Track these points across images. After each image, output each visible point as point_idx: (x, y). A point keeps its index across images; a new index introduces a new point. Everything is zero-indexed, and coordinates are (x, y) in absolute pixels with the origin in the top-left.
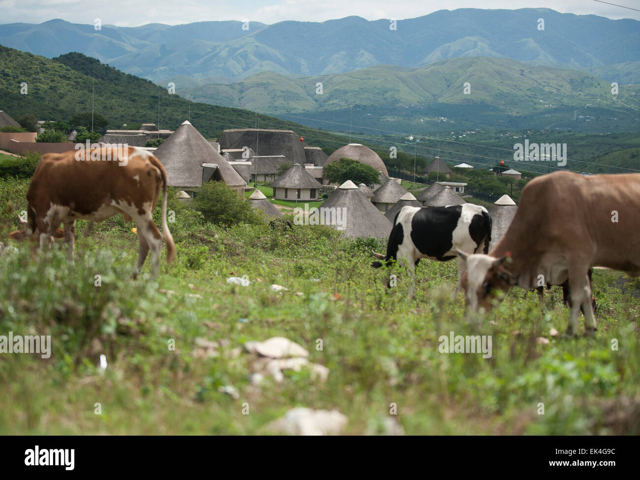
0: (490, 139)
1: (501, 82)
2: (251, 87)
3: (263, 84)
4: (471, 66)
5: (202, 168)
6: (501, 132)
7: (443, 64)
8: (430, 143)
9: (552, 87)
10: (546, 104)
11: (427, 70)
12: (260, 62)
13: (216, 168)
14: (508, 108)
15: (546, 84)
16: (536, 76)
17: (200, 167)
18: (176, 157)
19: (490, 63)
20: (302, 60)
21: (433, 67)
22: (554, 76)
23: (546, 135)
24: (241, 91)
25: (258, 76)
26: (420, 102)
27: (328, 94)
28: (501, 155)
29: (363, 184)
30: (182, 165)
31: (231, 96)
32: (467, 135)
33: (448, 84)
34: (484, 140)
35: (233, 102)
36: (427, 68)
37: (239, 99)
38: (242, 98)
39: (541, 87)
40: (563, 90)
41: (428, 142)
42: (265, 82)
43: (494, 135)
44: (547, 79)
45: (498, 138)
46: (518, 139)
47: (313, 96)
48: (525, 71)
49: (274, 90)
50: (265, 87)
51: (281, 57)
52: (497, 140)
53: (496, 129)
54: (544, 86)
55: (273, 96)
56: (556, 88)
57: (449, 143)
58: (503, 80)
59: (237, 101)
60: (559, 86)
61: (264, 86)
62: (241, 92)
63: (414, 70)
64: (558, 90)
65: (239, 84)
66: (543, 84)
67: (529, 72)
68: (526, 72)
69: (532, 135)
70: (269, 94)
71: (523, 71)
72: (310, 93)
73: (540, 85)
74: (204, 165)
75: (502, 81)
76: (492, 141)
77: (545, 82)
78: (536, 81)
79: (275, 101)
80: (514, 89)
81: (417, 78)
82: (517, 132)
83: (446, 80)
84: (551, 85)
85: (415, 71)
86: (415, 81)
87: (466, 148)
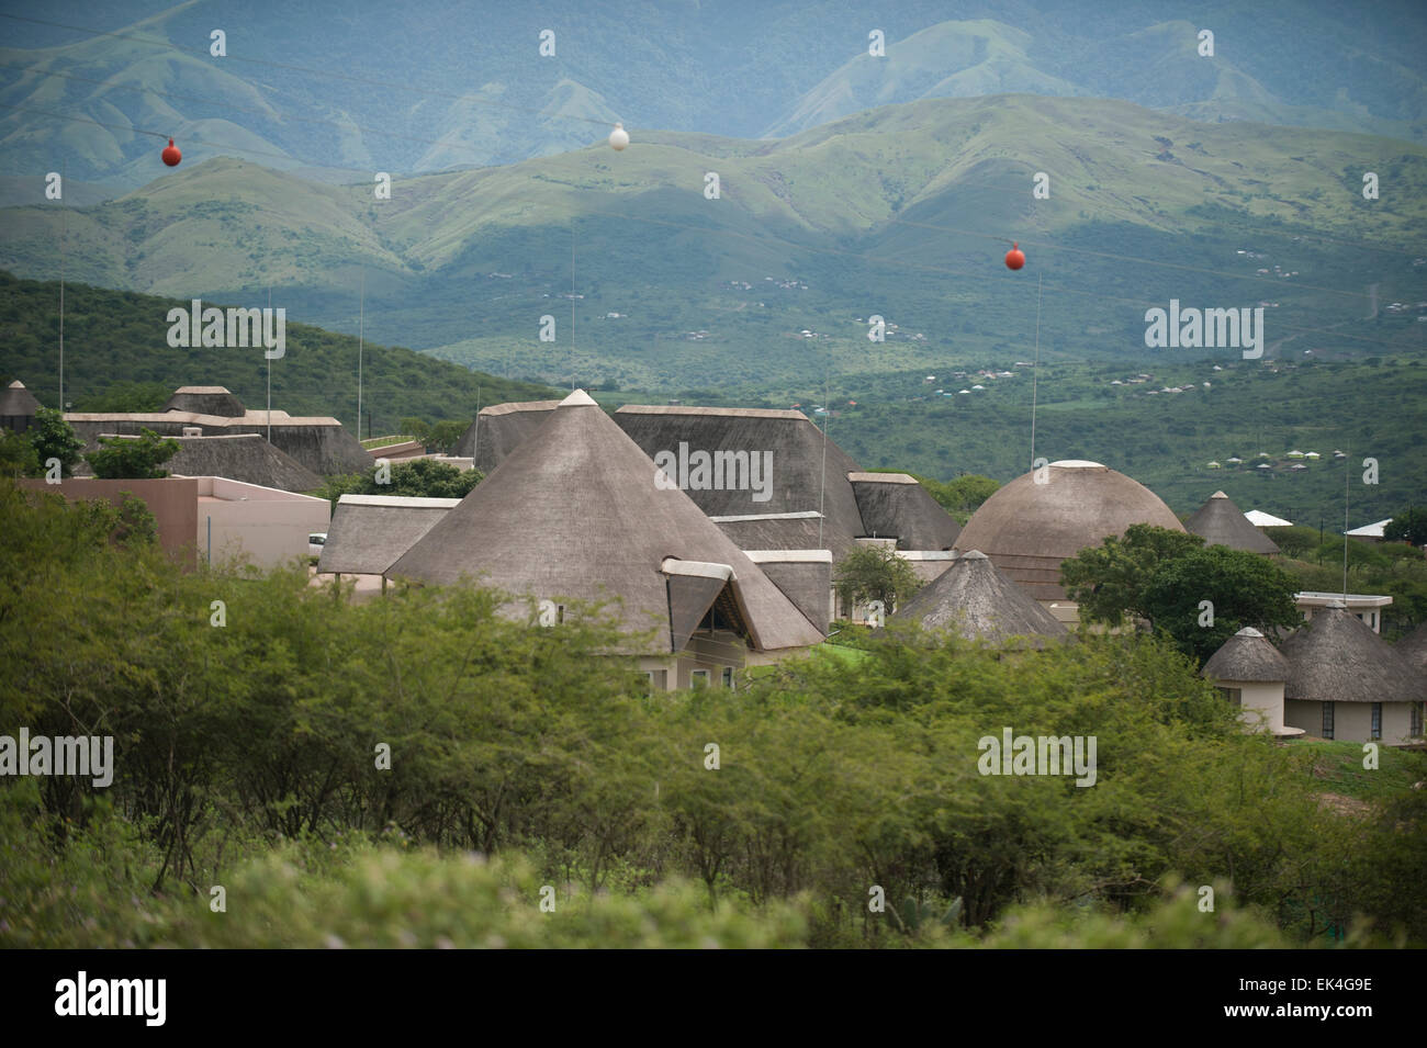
0: (1075, 398)
1: (1091, 188)
2: (172, 218)
3: (218, 207)
4: (976, 130)
5: (664, 580)
6: (1112, 370)
7: (871, 125)
8: (866, 416)
9: (1276, 198)
10: (1262, 264)
11: (814, 149)
12: (193, 123)
13: (725, 578)
14: (1119, 280)
15: (1253, 189)
16: (1218, 162)
17: (655, 576)
18: (557, 537)
19: (1046, 119)
20: (345, 115)
21: (836, 138)
22: (1284, 157)
23: (1286, 379)
24: (135, 232)
25: (197, 175)
26: (794, 264)
27: (457, 244)
28: (1129, 455)
29: (1251, 631)
30: (582, 569)
31: (98, 250)
32: (988, 383)
33: (896, 197)
34: (1053, 401)
35: (108, 272)
36: (814, 143)
37: (128, 263)
38: (141, 257)
39: (1238, 200)
40: (1319, 209)
41: (858, 414)
42: (225, 197)
43: (1090, 384)
44: (1257, 169)
45: (1106, 393)
46: (1180, 396)
47: (405, 249)
48: (1176, 143)
49: (259, 227)
50: (223, 219)
51: (266, 106)
52: (1103, 403)
53: (1090, 362)
54: (1247, 198)
55: (254, 252)
56: (1292, 203)
57: (934, 415)
58: (1098, 180)
59: (122, 269)
60: (1304, 195)
61: (221, 214)
62: (137, 235)
63: (764, 150)
64: (1303, 208)
65: (127, 204)
66: (1246, 189)
67: (1192, 146)
68: (1179, 148)
69: (1231, 380)
70: (239, 244)
71: (1166, 142)
72: (393, 240)
73: (1231, 193)
74: (669, 566)
75: (1094, 183)
76: (1087, 404)
77: (1251, 182)
78: (1217, 179)
79: (263, 269)
80: (1139, 212)
81: (781, 177)
82: (1176, 370)
83: (886, 183)
84: (1274, 191)
85: (767, 153)
86: (774, 190)
87: (1001, 433)
